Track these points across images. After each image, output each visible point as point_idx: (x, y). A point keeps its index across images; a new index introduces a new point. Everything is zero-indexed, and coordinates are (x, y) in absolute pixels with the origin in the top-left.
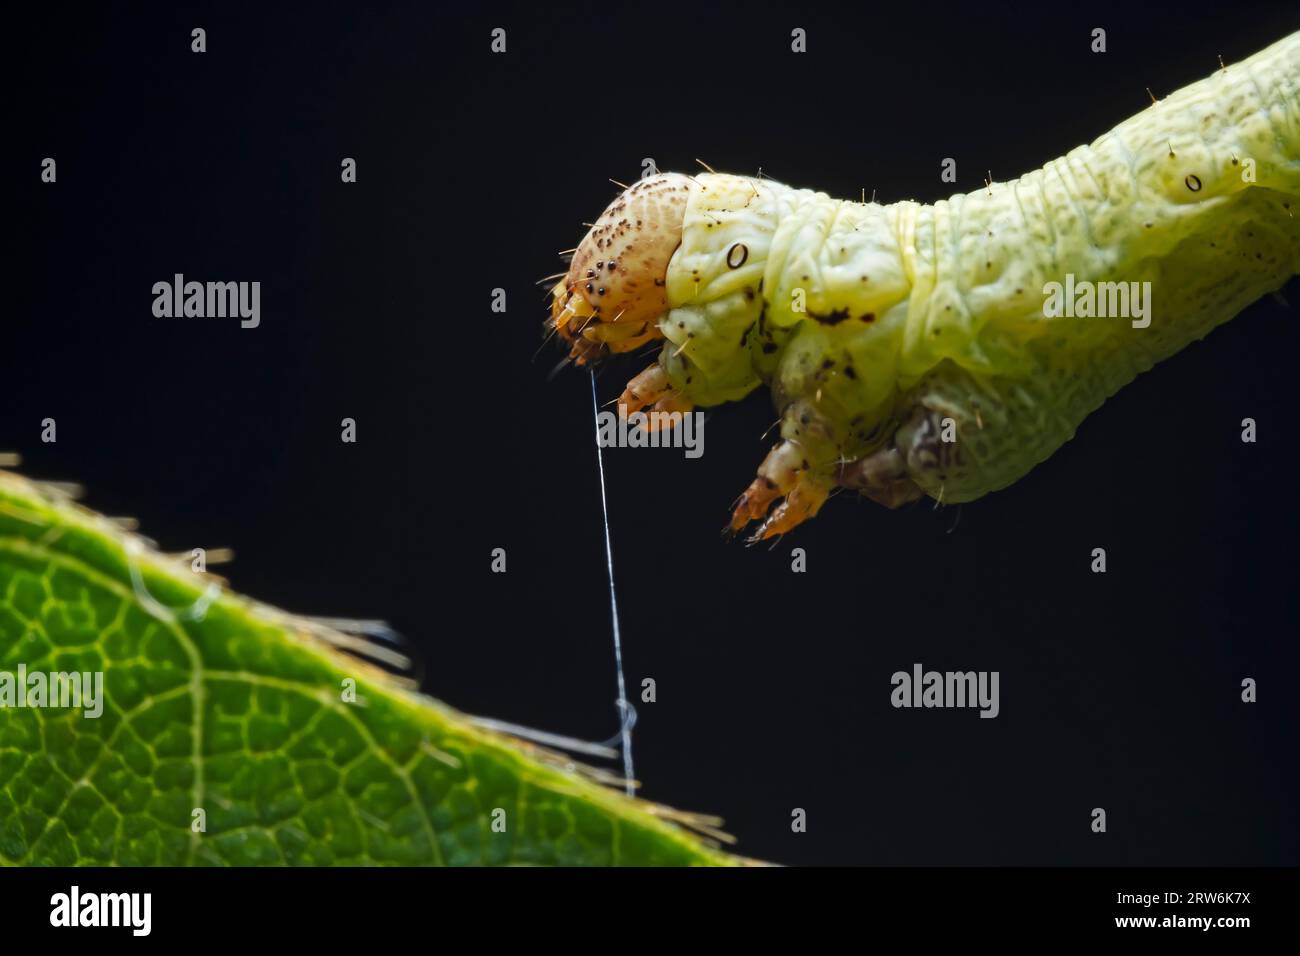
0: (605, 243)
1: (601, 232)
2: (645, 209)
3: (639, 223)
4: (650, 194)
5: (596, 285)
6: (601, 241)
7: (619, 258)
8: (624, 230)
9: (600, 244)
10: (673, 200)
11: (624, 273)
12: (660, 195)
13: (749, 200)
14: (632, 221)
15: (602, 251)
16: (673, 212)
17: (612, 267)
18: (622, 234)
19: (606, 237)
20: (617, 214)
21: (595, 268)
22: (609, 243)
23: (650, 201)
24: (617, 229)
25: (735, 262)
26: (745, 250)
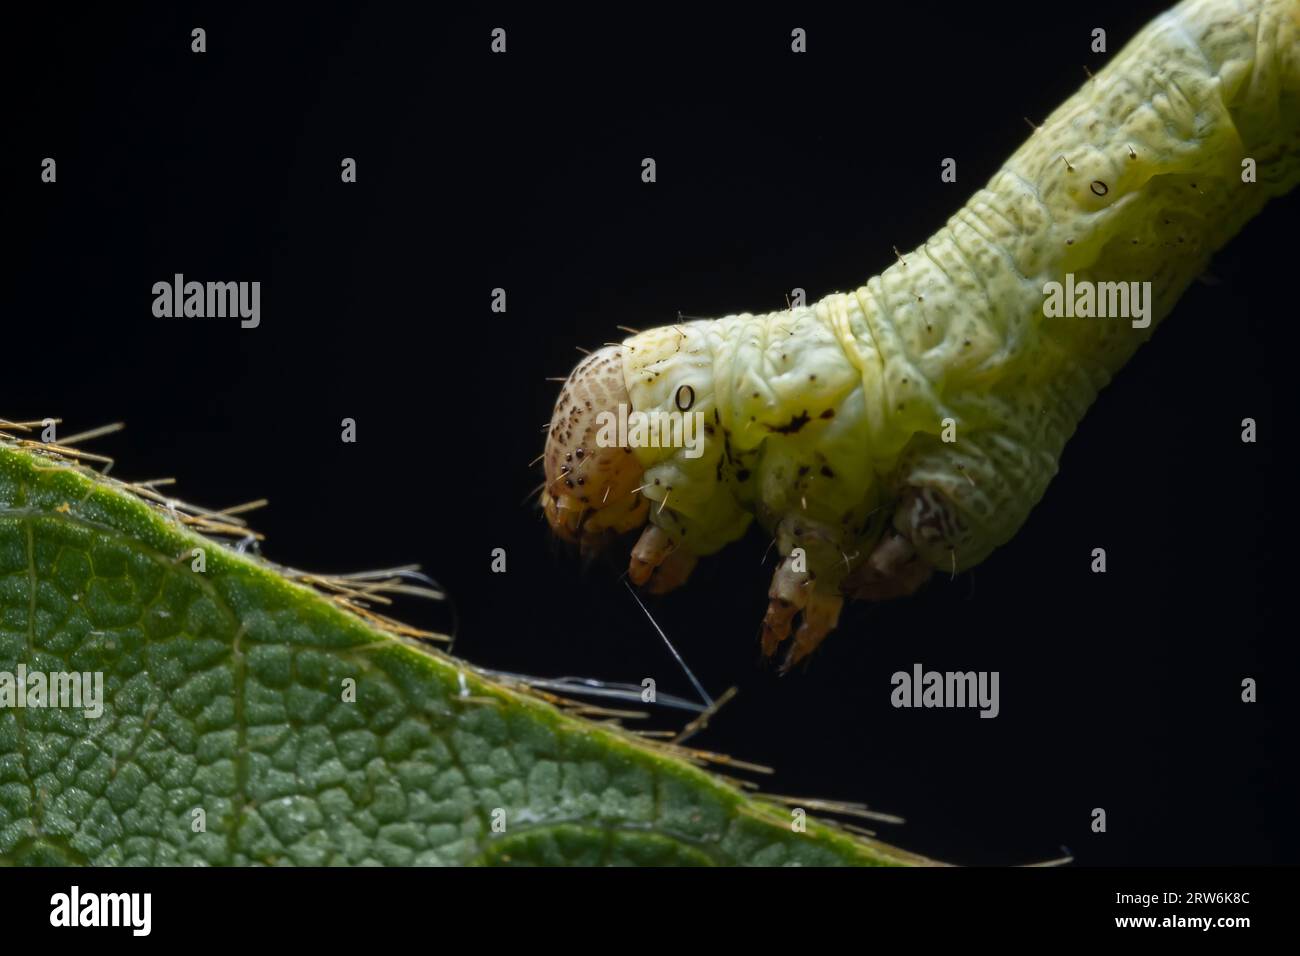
0: (565, 436)
1: (558, 428)
2: (588, 390)
3: (588, 404)
4: (587, 374)
5: (574, 478)
6: (561, 436)
7: (583, 444)
8: (577, 416)
9: (561, 440)
10: (610, 370)
11: (593, 456)
12: (597, 372)
13: (678, 344)
14: (581, 406)
15: (566, 445)
16: (614, 381)
17: (580, 455)
18: (576, 421)
19: (563, 431)
20: (565, 406)
21: (565, 463)
22: (569, 435)
23: (589, 381)
24: (570, 419)
25: (685, 404)
26: (690, 388)
